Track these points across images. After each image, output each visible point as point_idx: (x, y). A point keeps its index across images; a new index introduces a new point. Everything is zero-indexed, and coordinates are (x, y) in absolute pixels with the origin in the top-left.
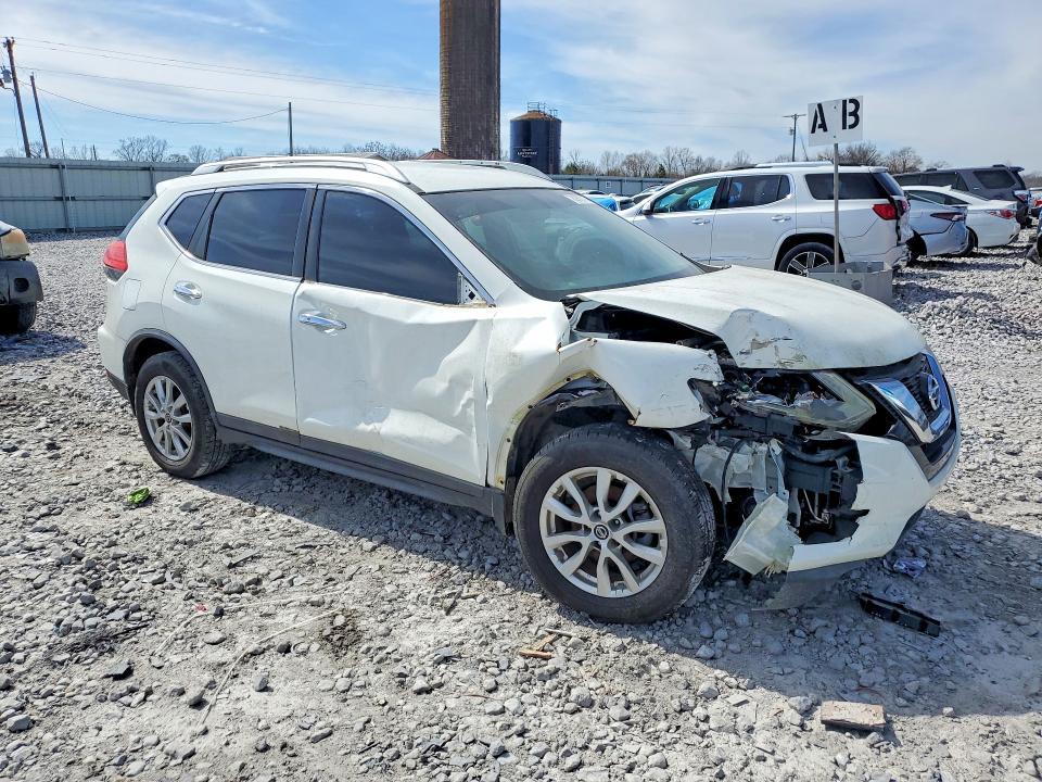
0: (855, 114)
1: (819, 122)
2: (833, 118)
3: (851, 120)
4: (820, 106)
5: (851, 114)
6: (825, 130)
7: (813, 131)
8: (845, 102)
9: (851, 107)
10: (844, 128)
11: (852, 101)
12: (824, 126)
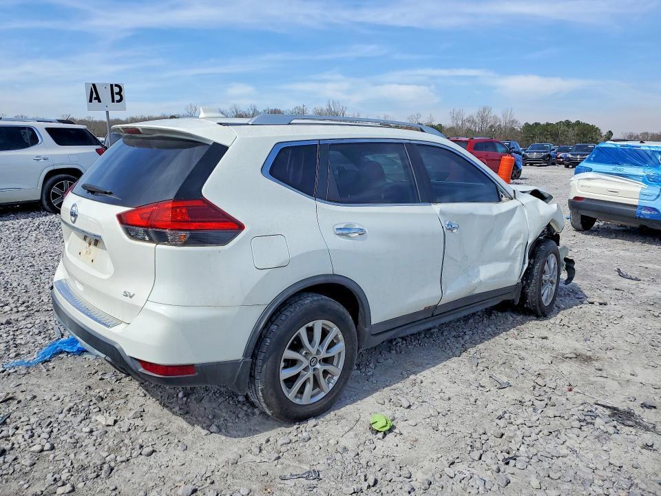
0: (119, 93)
1: (94, 96)
2: (105, 94)
3: (117, 97)
4: (94, 85)
5: (117, 94)
6: (100, 101)
7: (91, 101)
8: (112, 86)
9: (116, 90)
10: (113, 101)
11: (116, 85)
12: (98, 98)
